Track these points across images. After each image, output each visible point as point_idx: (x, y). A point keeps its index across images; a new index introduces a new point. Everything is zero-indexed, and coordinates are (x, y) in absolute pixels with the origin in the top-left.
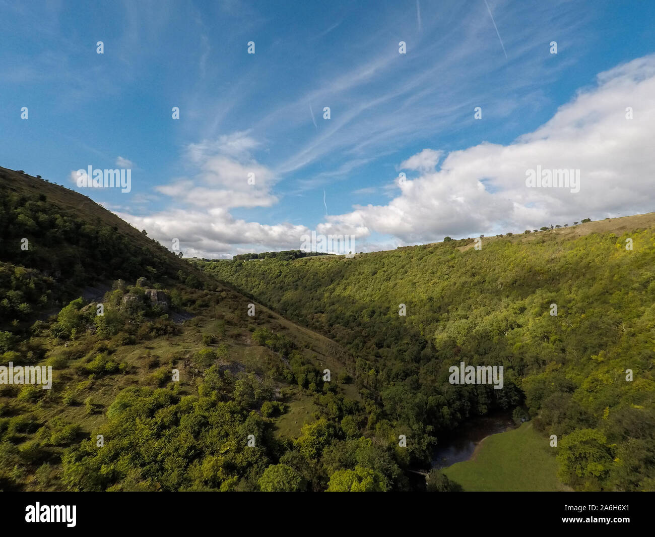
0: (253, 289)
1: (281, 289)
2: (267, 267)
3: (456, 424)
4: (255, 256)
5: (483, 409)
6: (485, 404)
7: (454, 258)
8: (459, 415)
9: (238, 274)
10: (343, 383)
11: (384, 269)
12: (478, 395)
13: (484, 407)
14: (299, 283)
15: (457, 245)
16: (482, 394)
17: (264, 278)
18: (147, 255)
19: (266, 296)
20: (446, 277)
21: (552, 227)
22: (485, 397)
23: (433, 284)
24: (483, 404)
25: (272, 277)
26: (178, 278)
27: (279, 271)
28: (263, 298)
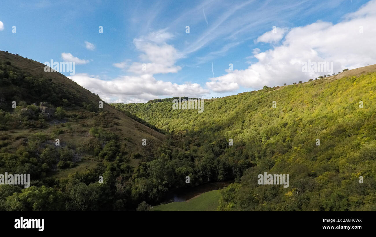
0: (155, 118)
1: (170, 118)
2: (164, 106)
3: (197, 184)
4: (160, 101)
5: (220, 177)
6: (223, 174)
7: (263, 97)
8: (201, 179)
9: (148, 110)
10: (133, 158)
11: (225, 106)
12: (219, 169)
13: (221, 176)
14: (180, 115)
15: (269, 90)
16: (221, 169)
17: (162, 112)
18: (66, 93)
19: (161, 122)
20: (256, 108)
21: (325, 76)
22: (223, 171)
23: (247, 113)
24: (221, 174)
25: (166, 112)
26: (83, 106)
27: (170, 108)
28: (160, 123)
